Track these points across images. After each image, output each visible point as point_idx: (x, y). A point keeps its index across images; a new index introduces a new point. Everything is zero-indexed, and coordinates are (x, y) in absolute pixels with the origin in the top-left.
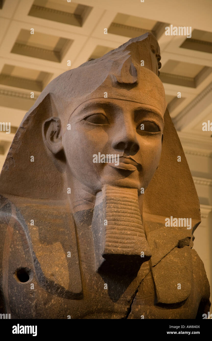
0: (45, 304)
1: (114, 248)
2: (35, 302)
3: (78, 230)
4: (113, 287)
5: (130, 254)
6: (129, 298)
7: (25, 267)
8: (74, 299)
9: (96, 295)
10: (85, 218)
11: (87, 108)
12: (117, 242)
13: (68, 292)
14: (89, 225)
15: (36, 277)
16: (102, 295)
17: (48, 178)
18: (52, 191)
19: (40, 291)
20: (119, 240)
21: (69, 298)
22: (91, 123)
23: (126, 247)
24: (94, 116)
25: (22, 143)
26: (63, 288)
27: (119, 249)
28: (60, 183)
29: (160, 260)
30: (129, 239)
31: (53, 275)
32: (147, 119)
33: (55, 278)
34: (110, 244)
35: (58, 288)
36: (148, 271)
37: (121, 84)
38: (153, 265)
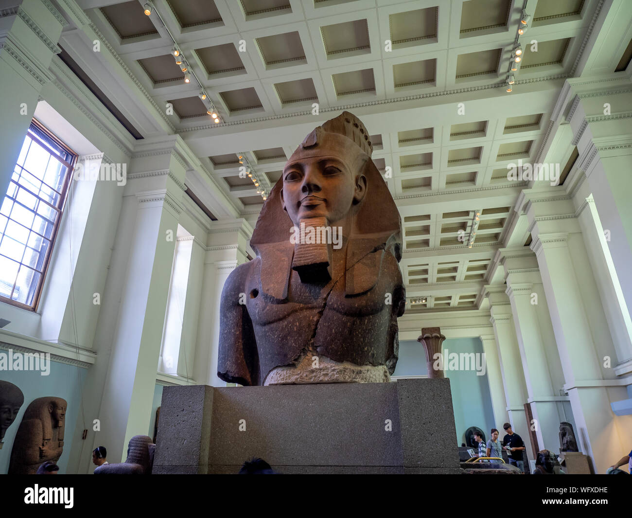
0: (263, 310)
1: (299, 262)
6: (325, 296)
7: (256, 288)
8: (282, 304)
12: (301, 257)
13: (276, 300)
15: (260, 293)
16: (303, 298)
19: (261, 302)
21: (278, 303)
22: (290, 181)
23: (307, 260)
24: (289, 175)
26: (274, 297)
27: (302, 262)
29: (354, 264)
30: (312, 253)
31: (268, 290)
32: (328, 165)
33: (269, 291)
34: (296, 259)
35: (271, 298)
36: (343, 274)
37: (306, 148)
38: (347, 269)
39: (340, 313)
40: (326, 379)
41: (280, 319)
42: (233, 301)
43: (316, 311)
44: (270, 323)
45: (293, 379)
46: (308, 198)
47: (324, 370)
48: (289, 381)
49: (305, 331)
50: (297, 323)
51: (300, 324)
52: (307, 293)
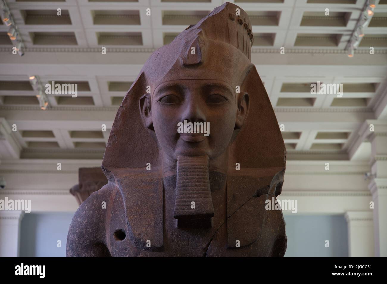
1: (182, 211)
3: (166, 193)
4: (191, 239)
5: (195, 214)
6: (204, 246)
7: (121, 229)
8: (158, 251)
9: (176, 247)
10: (171, 183)
11: (160, 91)
12: (185, 205)
13: (151, 247)
14: (174, 188)
15: (129, 236)
16: (181, 246)
19: (131, 247)
21: (153, 251)
22: (165, 103)
24: (165, 97)
25: (122, 120)
27: (185, 211)
29: (236, 211)
31: (139, 234)
32: (213, 92)
33: (142, 236)
34: (179, 207)
35: (144, 244)
36: (223, 221)
37: (187, 66)
38: (228, 216)
42: (90, 241)
52: (185, 241)
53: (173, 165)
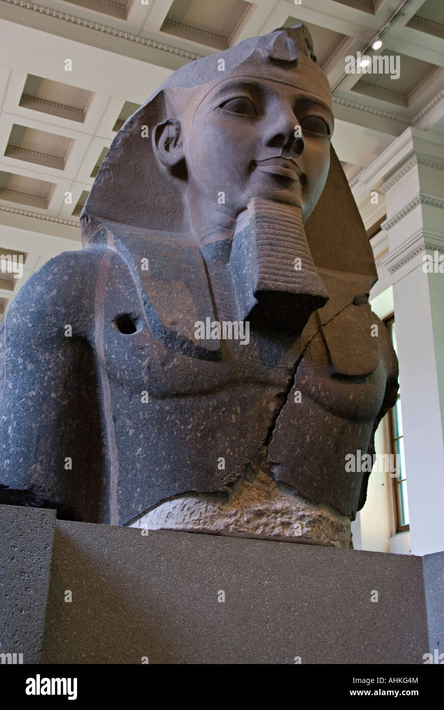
0: (163, 364)
1: (273, 282)
2: (147, 360)
3: (210, 268)
4: (266, 349)
5: (298, 292)
7: (129, 312)
8: (209, 360)
9: (242, 358)
10: (219, 252)
11: (224, 90)
12: (277, 275)
13: (198, 348)
14: (225, 263)
15: (148, 325)
16: (250, 358)
17: (161, 202)
18: (167, 220)
19: (154, 346)
20: (280, 272)
21: (200, 357)
22: (231, 112)
23: (291, 283)
24: (235, 100)
26: (191, 342)
28: (178, 209)
29: (332, 317)
32: (313, 112)
33: (178, 326)
34: (267, 276)
35: (184, 343)
38: (323, 323)
39: (322, 405)
40: (287, 533)
41: (203, 393)
43: (273, 392)
44: (178, 395)
45: (219, 524)
46: (281, 162)
47: (283, 514)
48: (212, 527)
49: (254, 428)
50: (239, 408)
51: (243, 411)
52: (256, 350)
53: (228, 221)
